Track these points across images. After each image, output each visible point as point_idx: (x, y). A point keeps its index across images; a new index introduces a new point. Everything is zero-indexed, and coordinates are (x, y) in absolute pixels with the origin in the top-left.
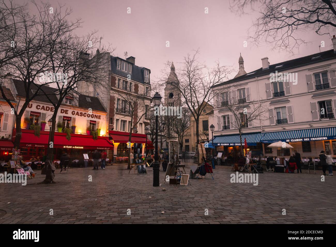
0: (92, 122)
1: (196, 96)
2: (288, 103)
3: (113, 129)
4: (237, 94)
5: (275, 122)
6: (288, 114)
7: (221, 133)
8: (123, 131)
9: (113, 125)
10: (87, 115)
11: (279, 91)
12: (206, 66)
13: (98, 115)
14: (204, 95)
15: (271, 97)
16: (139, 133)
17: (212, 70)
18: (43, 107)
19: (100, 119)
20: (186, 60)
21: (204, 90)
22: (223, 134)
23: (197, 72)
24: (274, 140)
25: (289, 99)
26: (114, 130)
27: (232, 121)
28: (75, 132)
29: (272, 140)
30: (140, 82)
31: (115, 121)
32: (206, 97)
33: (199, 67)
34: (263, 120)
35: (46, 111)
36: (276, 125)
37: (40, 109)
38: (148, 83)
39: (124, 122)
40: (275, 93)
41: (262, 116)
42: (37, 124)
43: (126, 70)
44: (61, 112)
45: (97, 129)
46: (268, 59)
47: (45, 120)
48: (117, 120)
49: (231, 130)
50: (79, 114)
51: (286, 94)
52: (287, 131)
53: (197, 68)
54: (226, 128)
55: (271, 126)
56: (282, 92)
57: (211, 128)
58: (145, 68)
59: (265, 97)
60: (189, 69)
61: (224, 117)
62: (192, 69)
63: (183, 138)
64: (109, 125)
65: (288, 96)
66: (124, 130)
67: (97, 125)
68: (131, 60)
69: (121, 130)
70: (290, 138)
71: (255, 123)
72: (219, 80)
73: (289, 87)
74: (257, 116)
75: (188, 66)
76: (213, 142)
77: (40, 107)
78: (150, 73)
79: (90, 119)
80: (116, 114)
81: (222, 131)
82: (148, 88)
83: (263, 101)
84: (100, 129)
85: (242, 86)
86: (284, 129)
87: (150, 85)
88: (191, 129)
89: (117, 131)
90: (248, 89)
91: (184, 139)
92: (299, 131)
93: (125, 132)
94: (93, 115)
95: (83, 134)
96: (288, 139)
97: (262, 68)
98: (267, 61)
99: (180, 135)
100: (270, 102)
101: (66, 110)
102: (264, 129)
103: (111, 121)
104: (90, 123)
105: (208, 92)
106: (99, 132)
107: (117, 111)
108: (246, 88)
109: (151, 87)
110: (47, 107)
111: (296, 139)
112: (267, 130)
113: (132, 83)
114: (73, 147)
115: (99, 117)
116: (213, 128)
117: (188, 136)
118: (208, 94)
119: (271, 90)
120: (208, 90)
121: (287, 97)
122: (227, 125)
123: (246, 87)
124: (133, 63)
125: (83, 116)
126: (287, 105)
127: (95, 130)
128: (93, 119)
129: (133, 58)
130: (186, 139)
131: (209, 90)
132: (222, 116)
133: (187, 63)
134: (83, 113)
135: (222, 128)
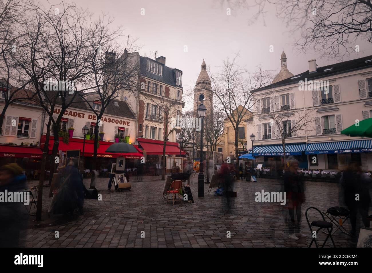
0: (120, 128)
1: (235, 102)
2: (337, 111)
3: (142, 136)
4: (280, 100)
5: (322, 132)
6: (337, 124)
7: (262, 143)
8: (152, 139)
9: (142, 133)
10: (115, 121)
11: (327, 98)
12: (247, 70)
13: (127, 121)
14: (244, 102)
15: (318, 104)
16: (170, 141)
17: (254, 75)
18: (71, 112)
19: (129, 125)
20: (225, 63)
21: (245, 96)
22: (264, 144)
23: (238, 76)
24: (321, 150)
25: (338, 107)
26: (144, 137)
27: (274, 130)
28: (103, 140)
29: (319, 150)
30: (171, 85)
31: (144, 128)
32: (246, 104)
33: (240, 71)
34: (309, 131)
35: (74, 117)
36: (323, 135)
37: (68, 114)
38: (179, 85)
39: (154, 128)
40: (322, 100)
41: (307, 125)
42: (64, 130)
43: (156, 71)
44: (89, 118)
45: (126, 136)
46: (316, 61)
47: (72, 126)
48: (147, 127)
49: (272, 140)
50: (107, 120)
51: (335, 101)
52: (336, 142)
53: (237, 73)
54: (266, 137)
55: (317, 136)
56: (330, 99)
57: (251, 138)
58: (177, 69)
59: (311, 104)
60: (228, 74)
61: (265, 125)
62: (231, 74)
63: (216, 146)
64: (138, 131)
65: (337, 103)
66: (153, 137)
67: (126, 132)
68: (161, 61)
69: (151, 138)
70: (338, 149)
71: (300, 133)
72: (261, 86)
73: (338, 93)
74: (302, 126)
75: (227, 70)
76: (253, 152)
77: (67, 113)
78: (182, 74)
79: (119, 125)
80: (146, 119)
81: (263, 140)
82: (180, 91)
83: (309, 109)
84: (129, 137)
85: (285, 91)
86: (332, 139)
87: (182, 88)
88: (224, 136)
89: (147, 139)
90: (292, 94)
91: (217, 148)
92: (349, 142)
93: (155, 140)
94: (122, 121)
95: (111, 142)
96: (336, 150)
97: (308, 71)
98: (315, 63)
99: (213, 143)
100: (317, 110)
101: (93, 116)
102: (309, 140)
103: (140, 127)
104: (119, 130)
105: (249, 98)
106: (127, 140)
107: (147, 117)
108: (290, 94)
109: (182, 90)
110: (74, 113)
111: (345, 150)
112: (312, 140)
113: (162, 86)
114: (102, 156)
115: (128, 124)
116: (254, 138)
117: (221, 144)
118: (249, 101)
119: (318, 96)
120: (248, 96)
121: (336, 105)
122: (268, 134)
123: (290, 92)
124: (164, 64)
125: (111, 122)
126: (336, 113)
127: (124, 138)
128: (122, 126)
129: (163, 58)
130: (218, 147)
131: (250, 97)
132: (263, 124)
133: (226, 67)
134: (112, 119)
135: (262, 137)
